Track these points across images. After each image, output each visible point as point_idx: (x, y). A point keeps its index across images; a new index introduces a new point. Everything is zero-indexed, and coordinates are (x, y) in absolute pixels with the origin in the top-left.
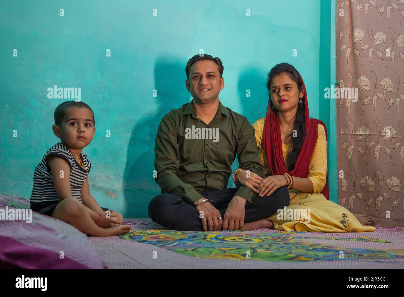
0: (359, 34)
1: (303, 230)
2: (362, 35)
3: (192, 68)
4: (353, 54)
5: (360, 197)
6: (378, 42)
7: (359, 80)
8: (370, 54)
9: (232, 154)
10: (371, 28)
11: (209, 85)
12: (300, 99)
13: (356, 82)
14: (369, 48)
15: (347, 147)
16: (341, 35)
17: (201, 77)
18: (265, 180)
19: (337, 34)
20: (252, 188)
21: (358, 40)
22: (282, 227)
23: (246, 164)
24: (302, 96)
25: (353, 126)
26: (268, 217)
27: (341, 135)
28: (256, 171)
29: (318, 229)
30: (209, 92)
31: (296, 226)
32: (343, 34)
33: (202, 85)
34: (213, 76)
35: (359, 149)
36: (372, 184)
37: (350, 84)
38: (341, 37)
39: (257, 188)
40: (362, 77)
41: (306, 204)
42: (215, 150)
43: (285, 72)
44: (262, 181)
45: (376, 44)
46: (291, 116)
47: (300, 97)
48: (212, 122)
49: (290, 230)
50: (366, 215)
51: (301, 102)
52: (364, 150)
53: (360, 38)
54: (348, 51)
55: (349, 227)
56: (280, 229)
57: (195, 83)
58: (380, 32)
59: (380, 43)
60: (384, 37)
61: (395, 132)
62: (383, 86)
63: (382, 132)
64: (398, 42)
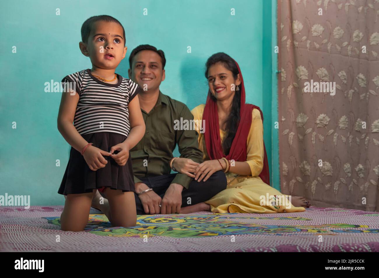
0: (298, 26)
1: (236, 212)
2: (301, 26)
3: (136, 57)
4: (293, 46)
5: (300, 181)
6: (315, 34)
7: (298, 70)
8: (308, 45)
9: (172, 141)
10: (309, 21)
11: (152, 74)
12: (237, 86)
13: (295, 72)
14: (306, 40)
15: (288, 134)
16: (282, 26)
17: (144, 66)
18: (201, 165)
19: (278, 26)
20: (189, 175)
21: (298, 31)
22: (217, 209)
23: (184, 150)
24: (238, 83)
25: (293, 114)
26: (206, 201)
27: (283, 122)
28: (192, 157)
29: (250, 210)
30: (151, 82)
31: (230, 208)
33: (144, 74)
34: (156, 66)
35: (299, 135)
36: (309, 169)
37: (291, 73)
38: (281, 29)
39: (193, 173)
40: (301, 66)
41: (242, 187)
42: (154, 138)
43: (220, 62)
44: (198, 166)
45: (313, 35)
46: (227, 104)
48: (152, 110)
49: (224, 212)
50: (302, 197)
52: (303, 137)
54: (289, 42)
55: (279, 208)
56: (215, 212)
57: (138, 72)
58: (317, 24)
59: (318, 35)
60: (322, 29)
61: (328, 119)
62: (319, 76)
63: (317, 120)
64: (334, 34)
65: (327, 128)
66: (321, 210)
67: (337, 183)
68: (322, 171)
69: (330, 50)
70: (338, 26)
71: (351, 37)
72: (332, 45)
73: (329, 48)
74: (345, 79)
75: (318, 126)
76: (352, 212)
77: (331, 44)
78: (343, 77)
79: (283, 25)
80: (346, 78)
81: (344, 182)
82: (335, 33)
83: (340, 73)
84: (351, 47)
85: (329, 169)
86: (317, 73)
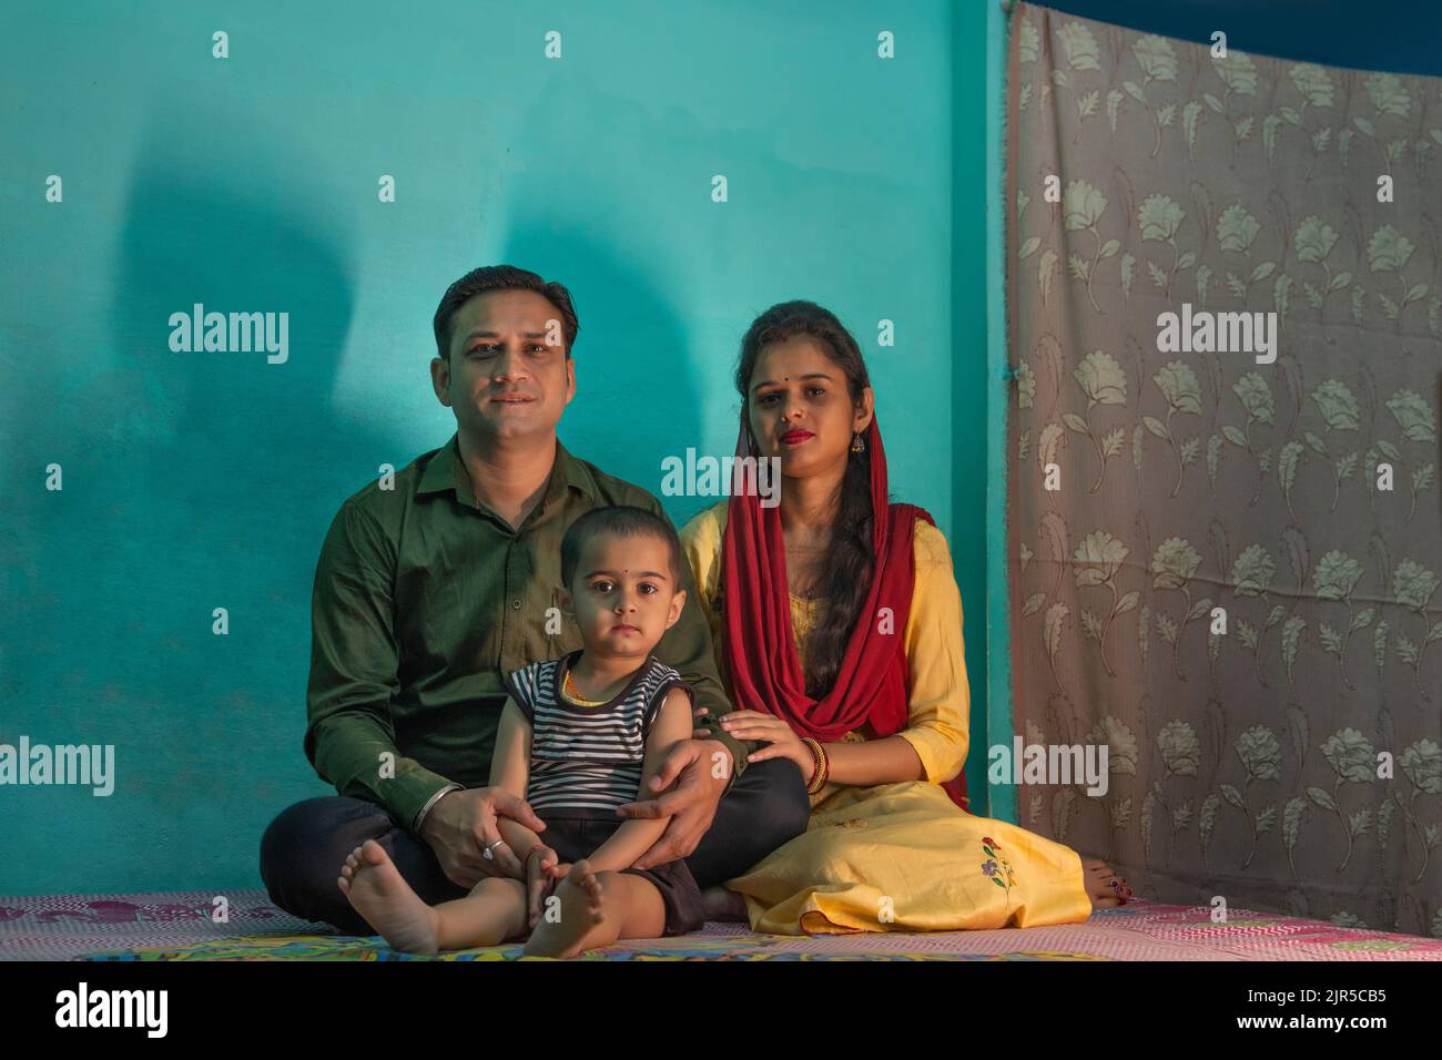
0: (1085, 201)
2: (1098, 203)
3: (464, 315)
4: (1067, 274)
6: (1151, 233)
7: (1088, 365)
8: (1126, 274)
10: (1129, 181)
12: (854, 435)
13: (1076, 374)
14: (1120, 253)
15: (1043, 609)
16: (1023, 201)
17: (503, 351)
19: (1005, 199)
21: (1085, 222)
25: (1063, 535)
27: (1024, 565)
32: (1027, 199)
35: (1084, 616)
37: (1054, 379)
38: (1021, 210)
40: (1098, 354)
43: (804, 334)
45: (1145, 237)
47: (856, 430)
51: (859, 447)
52: (1101, 622)
53: (1090, 216)
54: (1048, 261)
58: (1159, 196)
59: (1161, 236)
60: (1174, 213)
61: (1196, 560)
62: (1166, 392)
63: (1154, 560)
64: (1222, 232)
65: (1187, 592)
66: (1165, 916)
67: (1209, 804)
68: (1165, 755)
69: (1204, 295)
70: (1235, 205)
71: (1287, 244)
72: (1213, 275)
73: (1201, 286)
74: (1264, 405)
75: (1158, 582)
76: (1290, 931)
77: (1208, 273)
78: (1255, 398)
79: (1025, 195)
80: (1268, 398)
81: (1234, 801)
82: (1223, 230)
83: (1243, 381)
84: (1290, 281)
85: (1189, 750)
86: (1158, 380)
